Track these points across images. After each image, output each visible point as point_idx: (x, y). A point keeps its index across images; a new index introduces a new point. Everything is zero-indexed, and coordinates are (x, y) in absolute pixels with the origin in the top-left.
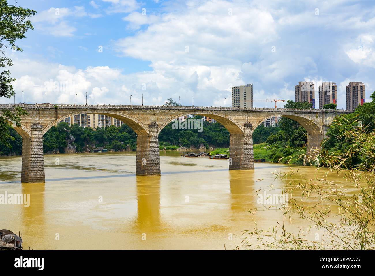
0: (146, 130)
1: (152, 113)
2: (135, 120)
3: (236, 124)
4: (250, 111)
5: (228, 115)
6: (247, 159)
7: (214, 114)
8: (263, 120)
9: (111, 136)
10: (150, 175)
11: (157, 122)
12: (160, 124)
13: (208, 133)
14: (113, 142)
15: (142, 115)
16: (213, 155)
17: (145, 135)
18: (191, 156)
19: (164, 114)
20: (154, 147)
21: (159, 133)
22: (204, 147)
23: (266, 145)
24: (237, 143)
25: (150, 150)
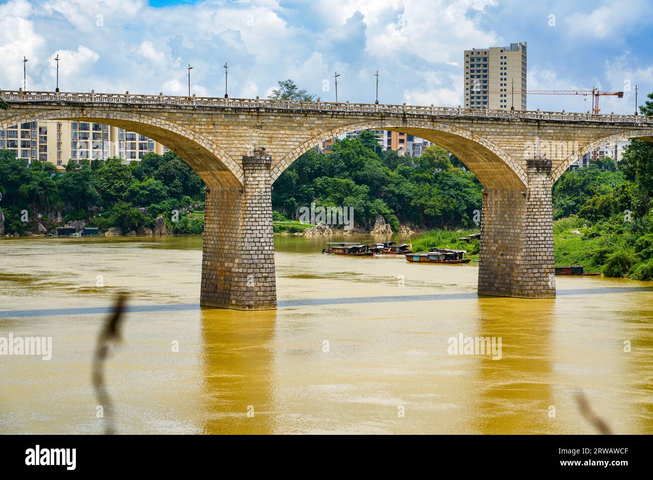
0: (234, 172)
1: (254, 121)
2: (204, 142)
3: (504, 159)
4: (547, 121)
5: (481, 134)
6: (534, 266)
7: (438, 129)
8: (585, 148)
9: (109, 187)
10: (244, 306)
11: (267, 150)
12: (277, 154)
13: (397, 184)
14: (116, 206)
15: (222, 127)
16: (419, 250)
17: (230, 189)
18: (354, 252)
19: (289, 124)
20: (256, 224)
21: (272, 182)
22: (387, 228)
23: (580, 226)
24: (506, 216)
25: (245, 232)
